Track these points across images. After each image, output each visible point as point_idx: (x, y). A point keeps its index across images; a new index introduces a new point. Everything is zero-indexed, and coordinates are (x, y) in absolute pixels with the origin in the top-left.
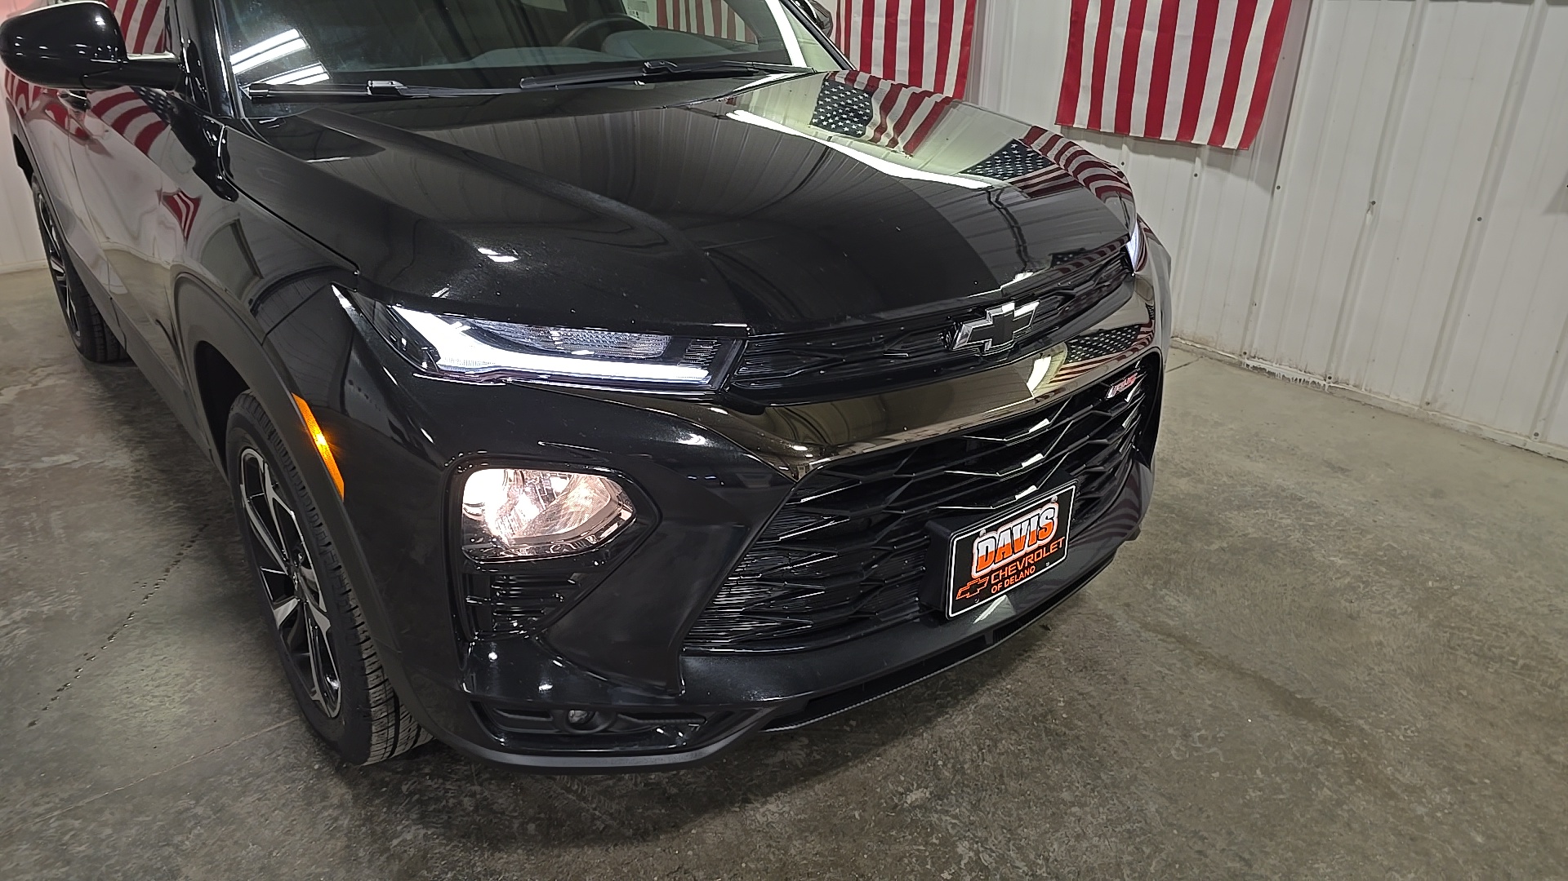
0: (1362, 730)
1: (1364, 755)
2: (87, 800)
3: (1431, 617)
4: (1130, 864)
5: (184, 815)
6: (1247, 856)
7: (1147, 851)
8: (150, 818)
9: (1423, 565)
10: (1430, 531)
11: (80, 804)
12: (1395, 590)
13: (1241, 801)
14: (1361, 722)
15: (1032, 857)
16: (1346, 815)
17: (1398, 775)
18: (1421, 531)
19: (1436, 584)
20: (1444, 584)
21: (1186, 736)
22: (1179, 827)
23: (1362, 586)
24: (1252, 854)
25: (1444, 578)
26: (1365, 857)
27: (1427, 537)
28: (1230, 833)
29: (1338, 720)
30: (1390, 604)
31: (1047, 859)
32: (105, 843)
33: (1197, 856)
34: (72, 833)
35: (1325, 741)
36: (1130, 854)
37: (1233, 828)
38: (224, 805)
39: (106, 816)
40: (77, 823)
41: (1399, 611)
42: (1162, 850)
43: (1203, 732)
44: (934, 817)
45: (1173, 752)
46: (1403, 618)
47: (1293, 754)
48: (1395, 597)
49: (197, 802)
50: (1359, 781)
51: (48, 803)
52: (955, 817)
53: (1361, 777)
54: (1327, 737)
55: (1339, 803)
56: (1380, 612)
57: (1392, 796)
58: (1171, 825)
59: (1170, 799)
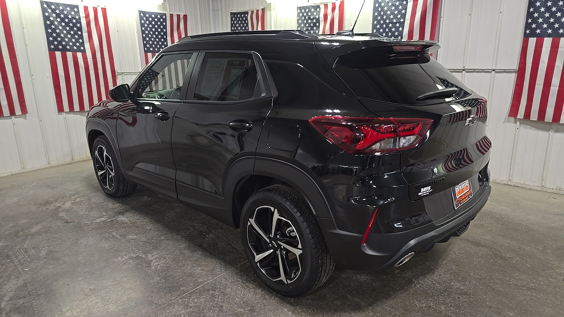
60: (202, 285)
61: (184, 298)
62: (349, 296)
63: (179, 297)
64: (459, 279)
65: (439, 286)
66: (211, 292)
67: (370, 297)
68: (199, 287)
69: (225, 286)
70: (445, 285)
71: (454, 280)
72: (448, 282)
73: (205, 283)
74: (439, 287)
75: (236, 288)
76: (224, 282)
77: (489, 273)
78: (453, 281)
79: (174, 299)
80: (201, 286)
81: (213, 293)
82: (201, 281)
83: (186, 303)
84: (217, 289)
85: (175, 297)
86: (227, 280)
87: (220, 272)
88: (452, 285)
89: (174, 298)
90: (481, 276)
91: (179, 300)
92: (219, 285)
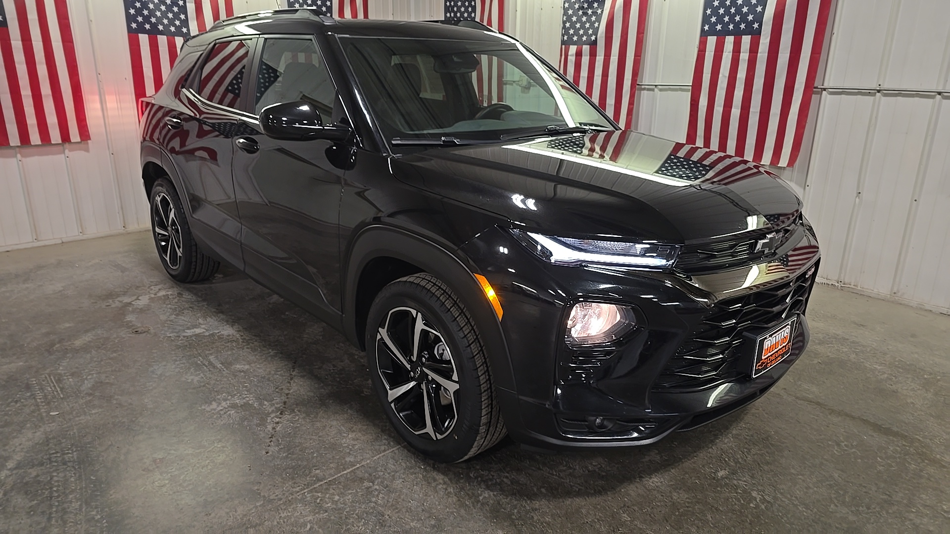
0: (919, 440)
1: (924, 450)
2: (318, 485)
3: (932, 390)
4: (836, 498)
5: (370, 490)
6: (888, 493)
7: (841, 492)
8: (354, 491)
9: (919, 368)
10: (916, 353)
11: (315, 486)
12: (910, 380)
13: (876, 471)
14: (917, 436)
15: (789, 496)
16: (926, 475)
17: (943, 458)
18: (912, 353)
19: (929, 377)
20: (932, 376)
21: (838, 445)
22: (852, 483)
23: (894, 378)
24: (890, 492)
25: (931, 374)
26: (942, 492)
27: (916, 356)
28: (876, 484)
29: (906, 436)
30: (910, 386)
31: (796, 497)
32: (339, 502)
33: (865, 494)
34: (320, 499)
35: (904, 445)
36: (834, 494)
37: (877, 482)
38: (387, 485)
39: (332, 491)
40: (319, 494)
41: (916, 389)
42: (848, 492)
43: (846, 443)
44: (735, 482)
45: (835, 452)
46: (919, 391)
47: (892, 451)
48: (911, 382)
49: (373, 484)
50: (926, 461)
51: (299, 486)
52: (745, 481)
53: (927, 460)
54: (904, 443)
55: (921, 471)
56: (907, 389)
57: (944, 467)
58: (848, 482)
59: (842, 471)
60: (351, 469)
61: (317, 492)
62: (625, 515)
63: (307, 488)
64: (847, 500)
65: (804, 509)
66: (366, 484)
67: (665, 522)
68: (345, 472)
69: (393, 473)
70: (818, 510)
71: (836, 501)
72: (824, 503)
73: (358, 465)
74: (805, 514)
75: (413, 481)
76: (393, 467)
77: (907, 492)
78: (834, 503)
79: (298, 492)
80: (349, 471)
81: (371, 487)
82: (350, 461)
83: (318, 501)
84: (378, 478)
85: (301, 487)
86: (398, 463)
87: (386, 447)
88: (831, 510)
89: (298, 489)
90: (891, 497)
91: (306, 494)
92: (382, 471)
